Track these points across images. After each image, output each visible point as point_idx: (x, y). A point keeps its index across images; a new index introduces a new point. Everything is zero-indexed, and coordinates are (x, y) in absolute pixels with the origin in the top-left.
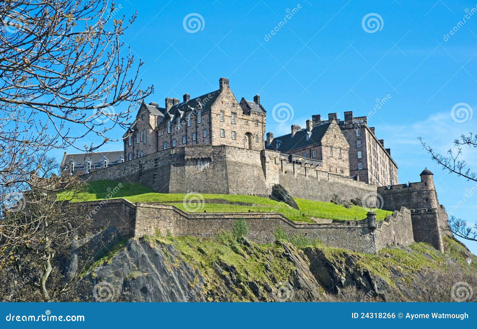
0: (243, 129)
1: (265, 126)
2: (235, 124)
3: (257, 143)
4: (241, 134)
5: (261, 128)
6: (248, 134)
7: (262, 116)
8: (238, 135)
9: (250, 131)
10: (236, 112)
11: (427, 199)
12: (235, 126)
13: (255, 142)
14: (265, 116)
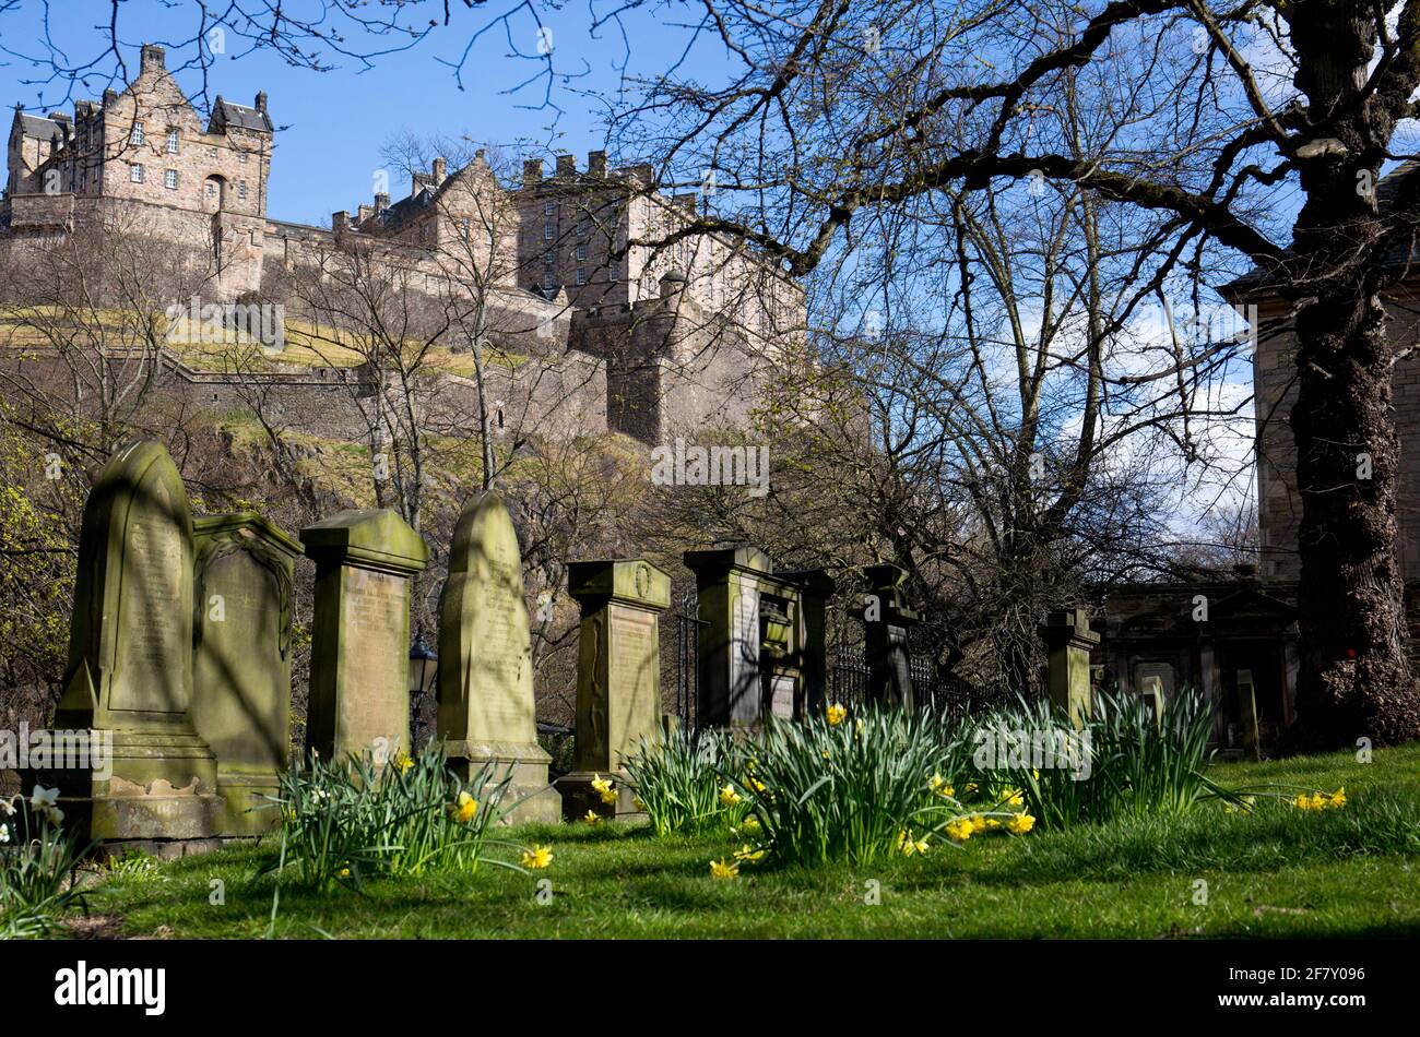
0: (200, 167)
1: (268, 162)
2: (178, 154)
3: (241, 201)
4: (195, 176)
5: (256, 165)
6: (218, 178)
7: (262, 139)
8: (183, 178)
9: (220, 172)
10: (181, 125)
11: (666, 337)
12: (176, 158)
13: (235, 198)
14: (271, 140)
